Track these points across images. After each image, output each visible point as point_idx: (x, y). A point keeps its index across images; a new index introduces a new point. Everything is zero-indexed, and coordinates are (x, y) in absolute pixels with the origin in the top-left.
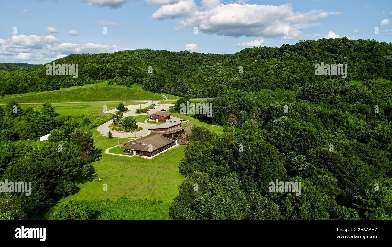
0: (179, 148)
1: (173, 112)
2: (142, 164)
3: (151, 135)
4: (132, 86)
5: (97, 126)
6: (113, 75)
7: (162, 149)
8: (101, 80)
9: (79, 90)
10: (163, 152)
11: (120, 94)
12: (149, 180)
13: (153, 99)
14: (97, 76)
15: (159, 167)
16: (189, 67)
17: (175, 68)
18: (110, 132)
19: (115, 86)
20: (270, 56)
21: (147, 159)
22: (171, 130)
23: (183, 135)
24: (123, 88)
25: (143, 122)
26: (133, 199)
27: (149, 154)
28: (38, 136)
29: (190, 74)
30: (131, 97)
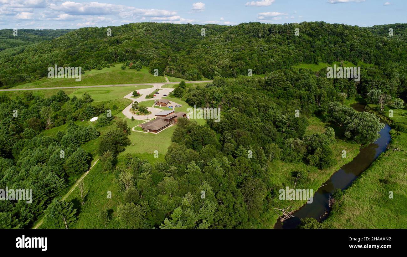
0: (173, 127)
1: (171, 97)
2: (152, 137)
3: (157, 119)
4: (141, 69)
5: (122, 110)
6: (124, 58)
7: (162, 128)
8: (115, 63)
9: (101, 75)
10: (163, 130)
11: (132, 78)
12: (156, 145)
13: (158, 82)
14: (111, 60)
15: (161, 138)
16: (190, 40)
17: (177, 43)
18: (132, 117)
19: (128, 71)
20: (260, 35)
21: (155, 134)
22: (168, 116)
23: (175, 119)
24: (134, 72)
25: (151, 107)
26: (149, 153)
27: (156, 131)
28: (88, 118)
29: (190, 49)
30: (141, 80)
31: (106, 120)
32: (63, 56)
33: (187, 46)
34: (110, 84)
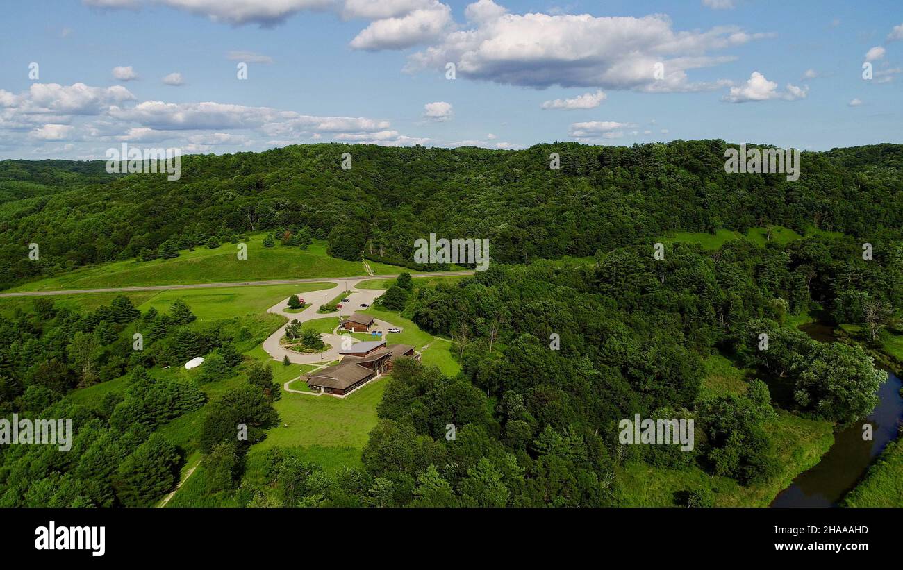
0: (381, 380)
1: (379, 310)
2: (332, 405)
3: (344, 361)
4: (309, 246)
5: (262, 341)
6: (271, 222)
7: (357, 384)
8: (249, 232)
9: (215, 259)
10: (359, 388)
11: (287, 267)
12: (342, 426)
13: (347, 275)
14: (241, 225)
15: (353, 409)
16: (421, 182)
17: (392, 189)
18: (286, 357)
19: (279, 249)
20: (579, 170)
21: (339, 399)
22: (371, 354)
23: (387, 362)
24: (292, 252)
25: (332, 332)
26: (325, 445)
27: (341, 392)
28: (181, 361)
29: (422, 202)
30: (309, 271)
31: (224, 365)
32: (132, 217)
33: (415, 194)
34: (236, 280)
